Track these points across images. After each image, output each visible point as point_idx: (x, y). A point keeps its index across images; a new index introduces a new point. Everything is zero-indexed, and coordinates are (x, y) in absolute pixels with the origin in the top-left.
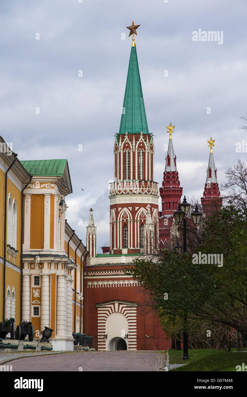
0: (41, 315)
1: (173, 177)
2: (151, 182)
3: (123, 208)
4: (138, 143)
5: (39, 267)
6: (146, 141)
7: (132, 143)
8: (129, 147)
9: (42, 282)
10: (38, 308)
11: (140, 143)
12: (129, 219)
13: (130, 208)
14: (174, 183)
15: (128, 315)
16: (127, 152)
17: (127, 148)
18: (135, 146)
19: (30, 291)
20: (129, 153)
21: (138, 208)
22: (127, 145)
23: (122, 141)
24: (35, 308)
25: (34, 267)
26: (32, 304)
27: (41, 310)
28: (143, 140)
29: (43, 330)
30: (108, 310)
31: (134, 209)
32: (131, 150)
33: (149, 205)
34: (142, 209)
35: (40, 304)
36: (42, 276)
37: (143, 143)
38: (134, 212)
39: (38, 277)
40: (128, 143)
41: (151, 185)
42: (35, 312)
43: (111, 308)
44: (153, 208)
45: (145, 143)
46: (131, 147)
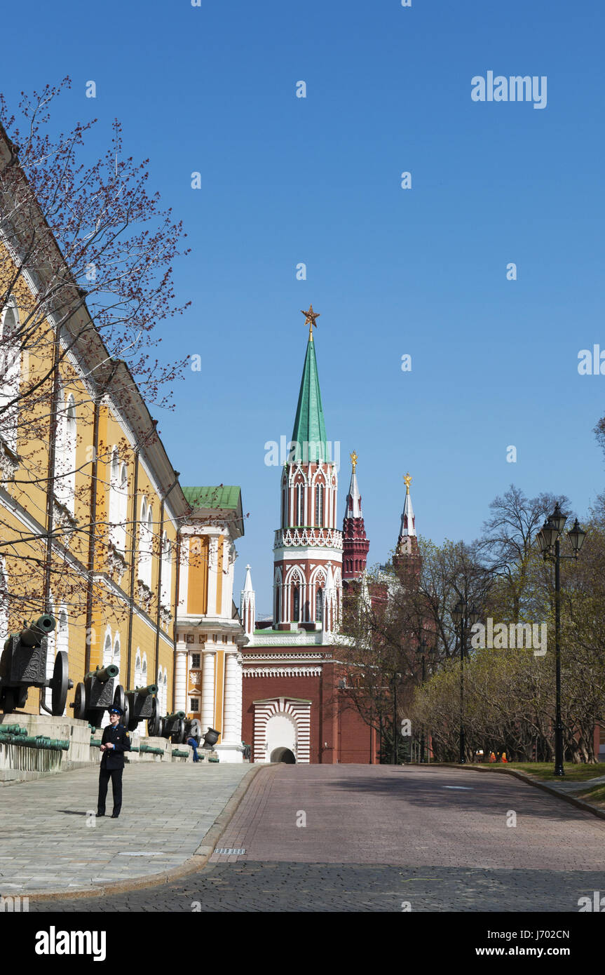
0: (201, 711)
1: (358, 526)
2: (333, 530)
3: (292, 565)
4: (315, 474)
5: (200, 640)
6: (326, 472)
7: (307, 475)
8: (302, 479)
9: (203, 662)
10: (197, 701)
11: (318, 475)
12: (301, 581)
13: (303, 566)
14: (359, 533)
15: (298, 716)
16: (300, 487)
17: (299, 481)
18: (312, 479)
19: (187, 676)
20: (303, 489)
21: (314, 565)
22: (299, 477)
23: (294, 472)
24: (192, 700)
25: (193, 640)
26: (189, 694)
27: (201, 704)
28: (323, 471)
29: (205, 733)
30: (270, 709)
31: (307, 567)
32: (306, 485)
33: (330, 562)
34: (320, 567)
35: (201, 695)
36: (203, 654)
37: (322, 475)
38: (308, 572)
39: (198, 656)
40: (301, 475)
41: (333, 534)
42: (192, 705)
43: (274, 705)
44: (334, 567)
45: (325, 475)
46: (306, 481)
